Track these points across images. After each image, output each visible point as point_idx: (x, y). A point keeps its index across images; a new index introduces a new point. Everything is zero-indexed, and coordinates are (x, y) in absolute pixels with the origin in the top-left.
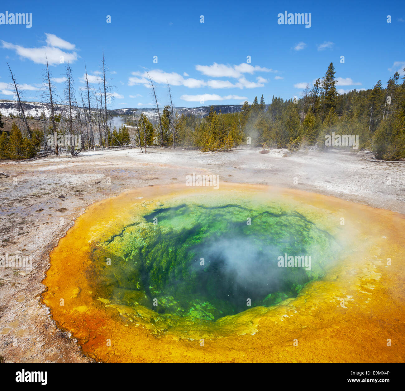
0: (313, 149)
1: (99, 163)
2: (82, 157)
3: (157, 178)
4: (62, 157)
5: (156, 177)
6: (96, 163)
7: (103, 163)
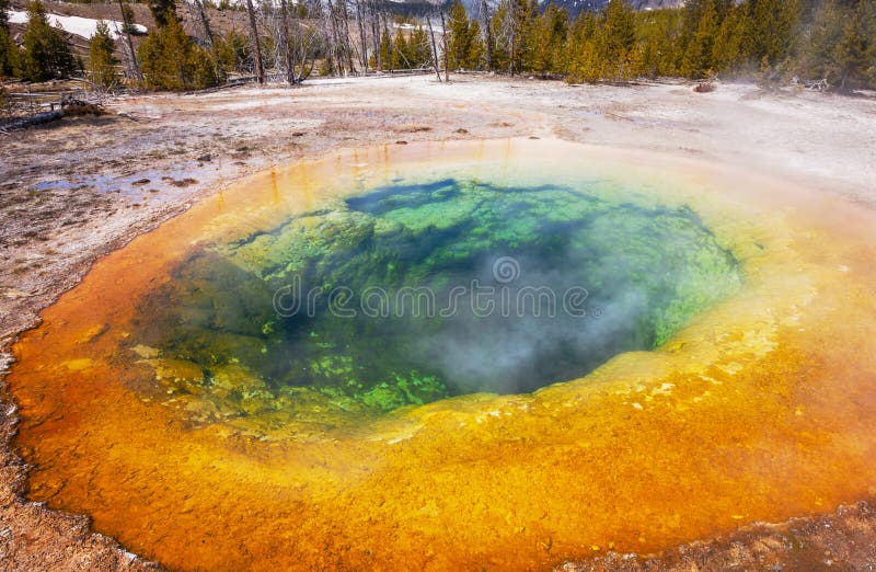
0: (816, 87)
1: (335, 99)
2: (310, 88)
3: (426, 129)
4: (269, 88)
5: (426, 126)
6: (328, 99)
7: (342, 99)
